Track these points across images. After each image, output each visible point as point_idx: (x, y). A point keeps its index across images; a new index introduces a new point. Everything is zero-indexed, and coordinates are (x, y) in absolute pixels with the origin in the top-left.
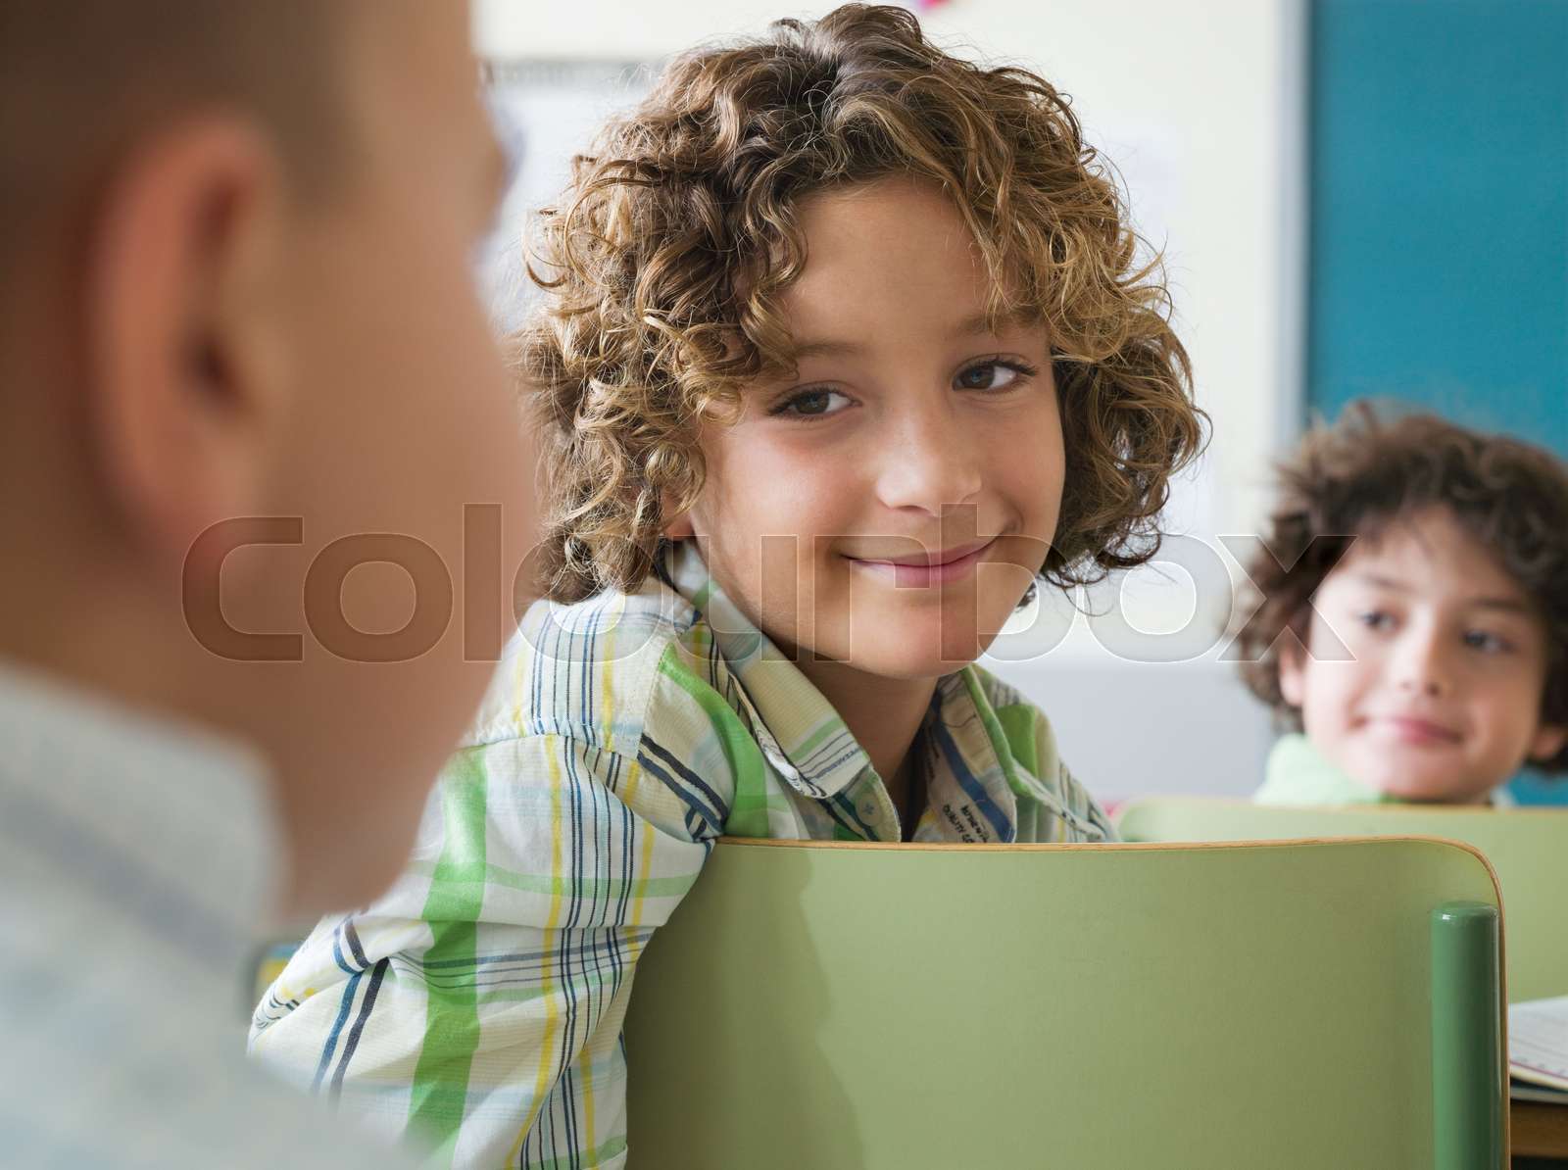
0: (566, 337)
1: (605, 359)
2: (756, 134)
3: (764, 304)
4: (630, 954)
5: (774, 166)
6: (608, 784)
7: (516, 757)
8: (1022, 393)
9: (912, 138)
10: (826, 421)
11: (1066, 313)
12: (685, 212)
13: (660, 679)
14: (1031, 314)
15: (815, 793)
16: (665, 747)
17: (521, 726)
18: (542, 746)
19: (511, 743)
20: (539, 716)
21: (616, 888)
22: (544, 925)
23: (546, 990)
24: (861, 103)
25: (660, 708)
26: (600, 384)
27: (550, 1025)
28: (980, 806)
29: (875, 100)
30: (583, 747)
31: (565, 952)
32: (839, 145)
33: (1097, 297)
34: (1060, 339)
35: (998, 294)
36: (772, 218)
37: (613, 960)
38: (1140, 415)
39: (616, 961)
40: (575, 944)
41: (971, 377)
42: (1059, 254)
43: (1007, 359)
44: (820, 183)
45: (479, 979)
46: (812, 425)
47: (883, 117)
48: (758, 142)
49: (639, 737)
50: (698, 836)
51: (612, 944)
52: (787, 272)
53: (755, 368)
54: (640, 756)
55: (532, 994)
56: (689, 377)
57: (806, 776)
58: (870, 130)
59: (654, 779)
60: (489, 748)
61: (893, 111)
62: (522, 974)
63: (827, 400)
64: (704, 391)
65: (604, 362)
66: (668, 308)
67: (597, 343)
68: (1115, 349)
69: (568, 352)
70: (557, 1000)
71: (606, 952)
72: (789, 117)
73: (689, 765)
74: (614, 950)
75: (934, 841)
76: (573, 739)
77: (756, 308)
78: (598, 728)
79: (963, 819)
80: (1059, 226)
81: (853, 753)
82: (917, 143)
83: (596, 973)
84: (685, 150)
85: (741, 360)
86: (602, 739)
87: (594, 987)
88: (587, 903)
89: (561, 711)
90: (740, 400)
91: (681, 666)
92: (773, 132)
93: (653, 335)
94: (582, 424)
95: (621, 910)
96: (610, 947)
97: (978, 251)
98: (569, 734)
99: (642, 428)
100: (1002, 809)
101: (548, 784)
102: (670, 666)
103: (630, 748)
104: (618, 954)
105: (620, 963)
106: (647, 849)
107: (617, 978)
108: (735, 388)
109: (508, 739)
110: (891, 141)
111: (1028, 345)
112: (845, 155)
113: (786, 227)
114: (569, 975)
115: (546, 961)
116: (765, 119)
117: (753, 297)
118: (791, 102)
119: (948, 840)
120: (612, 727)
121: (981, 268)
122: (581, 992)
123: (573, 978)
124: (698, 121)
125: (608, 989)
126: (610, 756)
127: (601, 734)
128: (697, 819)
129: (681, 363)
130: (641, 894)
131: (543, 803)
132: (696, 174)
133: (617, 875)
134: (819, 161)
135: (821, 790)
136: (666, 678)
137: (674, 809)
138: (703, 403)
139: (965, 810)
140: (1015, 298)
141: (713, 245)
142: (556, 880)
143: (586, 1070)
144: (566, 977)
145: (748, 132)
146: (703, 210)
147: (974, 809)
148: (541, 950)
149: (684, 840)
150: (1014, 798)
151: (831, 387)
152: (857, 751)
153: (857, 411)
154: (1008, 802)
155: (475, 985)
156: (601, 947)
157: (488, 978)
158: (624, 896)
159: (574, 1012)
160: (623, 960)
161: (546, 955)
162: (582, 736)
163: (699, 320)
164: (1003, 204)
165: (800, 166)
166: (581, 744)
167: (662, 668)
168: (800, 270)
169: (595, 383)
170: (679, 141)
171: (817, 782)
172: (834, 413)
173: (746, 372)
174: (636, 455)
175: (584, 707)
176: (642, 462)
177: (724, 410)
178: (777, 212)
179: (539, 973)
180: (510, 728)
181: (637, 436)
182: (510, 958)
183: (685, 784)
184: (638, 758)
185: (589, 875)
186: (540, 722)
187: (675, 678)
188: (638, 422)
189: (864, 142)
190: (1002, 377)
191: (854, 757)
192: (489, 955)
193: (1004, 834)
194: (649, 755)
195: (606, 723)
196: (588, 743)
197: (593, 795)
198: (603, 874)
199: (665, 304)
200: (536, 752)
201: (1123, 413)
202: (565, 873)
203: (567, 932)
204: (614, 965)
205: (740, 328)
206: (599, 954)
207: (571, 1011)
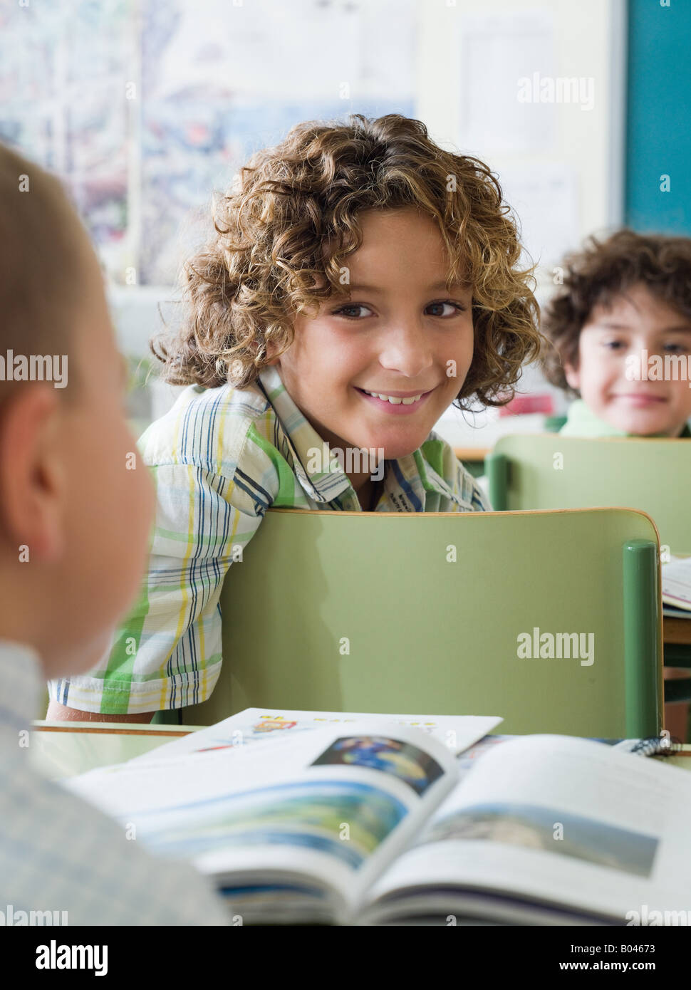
0: (232, 262)
1: (251, 275)
2: (343, 178)
3: (338, 263)
4: (224, 569)
5: (350, 196)
6: (218, 492)
7: (173, 474)
8: (457, 320)
9: (423, 193)
10: (359, 321)
11: (485, 286)
12: (303, 211)
13: (247, 441)
14: (467, 284)
15: (321, 500)
16: (248, 475)
17: (175, 458)
18: (186, 470)
19: (171, 466)
20: (185, 454)
21: (220, 539)
22: (183, 557)
23: (182, 587)
24: (398, 171)
25: (246, 454)
26: (247, 289)
27: (184, 604)
28: (408, 495)
29: (405, 171)
30: (206, 473)
31: (193, 568)
32: (384, 190)
33: (502, 281)
34: (480, 297)
35: (454, 274)
36: (346, 221)
37: (215, 572)
38: (512, 335)
39: (217, 572)
40: (198, 564)
41: (432, 309)
42: (487, 260)
43: (451, 301)
44: (373, 208)
45: (150, 580)
46: (353, 322)
47: (409, 180)
48: (344, 182)
49: (235, 469)
50: (259, 513)
51: (215, 563)
52: (352, 248)
53: (329, 294)
54: (235, 479)
55: (175, 588)
56: (295, 294)
57: (318, 490)
58: (401, 185)
59: (241, 490)
60: (158, 468)
61: (414, 178)
62: (171, 579)
63: (360, 311)
64: (303, 301)
65: (250, 278)
66: (289, 258)
67: (248, 267)
68: (506, 305)
69: (232, 270)
70: (188, 592)
71: (212, 568)
72: (360, 172)
73: (260, 483)
74: (216, 567)
75: (385, 511)
76: (202, 469)
77: (333, 264)
78: (214, 463)
79: (399, 501)
80: (488, 245)
81: (342, 480)
82: (424, 196)
83: (207, 578)
84: (305, 180)
85: (322, 289)
86: (216, 469)
87: (206, 586)
88: (205, 547)
89: (197, 454)
90: (319, 308)
91: (258, 434)
92: (352, 179)
93: (279, 270)
94: (235, 307)
95: (221, 550)
96: (214, 565)
97: (446, 252)
98: (200, 466)
99: (265, 312)
100: (418, 496)
101: (188, 489)
102: (253, 435)
103: (230, 475)
104: (218, 569)
105: (219, 574)
106: (236, 521)
107: (217, 581)
108: (317, 302)
109: (169, 464)
110: (412, 193)
111: (464, 297)
112: (388, 194)
113: (353, 226)
114: (194, 579)
115: (183, 572)
116: (348, 171)
117: (333, 260)
118: (362, 164)
119: (391, 510)
120: (222, 463)
121: (447, 260)
122: (200, 588)
123: (196, 581)
124: (313, 164)
125: (213, 586)
126: (219, 478)
127: (216, 466)
128: (259, 507)
129: (292, 286)
130: (231, 542)
131: (185, 497)
132: (310, 193)
133: (221, 534)
134: (374, 196)
135: (324, 499)
136: (250, 440)
137: (249, 503)
138: (301, 307)
139: (401, 496)
140: (462, 276)
141: (315, 229)
142: (190, 535)
143: (201, 622)
144: (192, 580)
145: (338, 176)
146: (312, 212)
147: (405, 497)
148: (182, 568)
149: (252, 516)
150: (424, 492)
151: (363, 305)
152: (345, 479)
153: (375, 319)
154: (422, 493)
155: (148, 583)
156: (210, 565)
157: (153, 580)
158: (223, 544)
159: (196, 598)
160: (221, 572)
161: (184, 570)
162: (206, 467)
163: (305, 266)
164: (462, 231)
165: (364, 197)
166: (205, 471)
167: (248, 435)
168: (358, 248)
169: (244, 287)
170: (302, 175)
171: (322, 494)
172: (364, 318)
173: (325, 295)
174: (262, 326)
175: (208, 452)
176: (264, 330)
177: (311, 311)
178: (350, 219)
179: (179, 578)
180: (170, 459)
181: (262, 316)
182: (165, 571)
183: (256, 492)
184: (234, 479)
185: (207, 534)
186: (185, 458)
187: (255, 441)
188: (264, 309)
189: (398, 191)
190: (448, 310)
191: (342, 483)
192: (155, 569)
193: (418, 509)
194: (239, 478)
195: (219, 461)
196: (209, 470)
197: (211, 496)
198: (214, 532)
199: (287, 256)
200: (183, 472)
201: (504, 333)
202: (195, 532)
203: (195, 560)
204: (216, 574)
205: (324, 273)
206: (209, 568)
207: (195, 597)
